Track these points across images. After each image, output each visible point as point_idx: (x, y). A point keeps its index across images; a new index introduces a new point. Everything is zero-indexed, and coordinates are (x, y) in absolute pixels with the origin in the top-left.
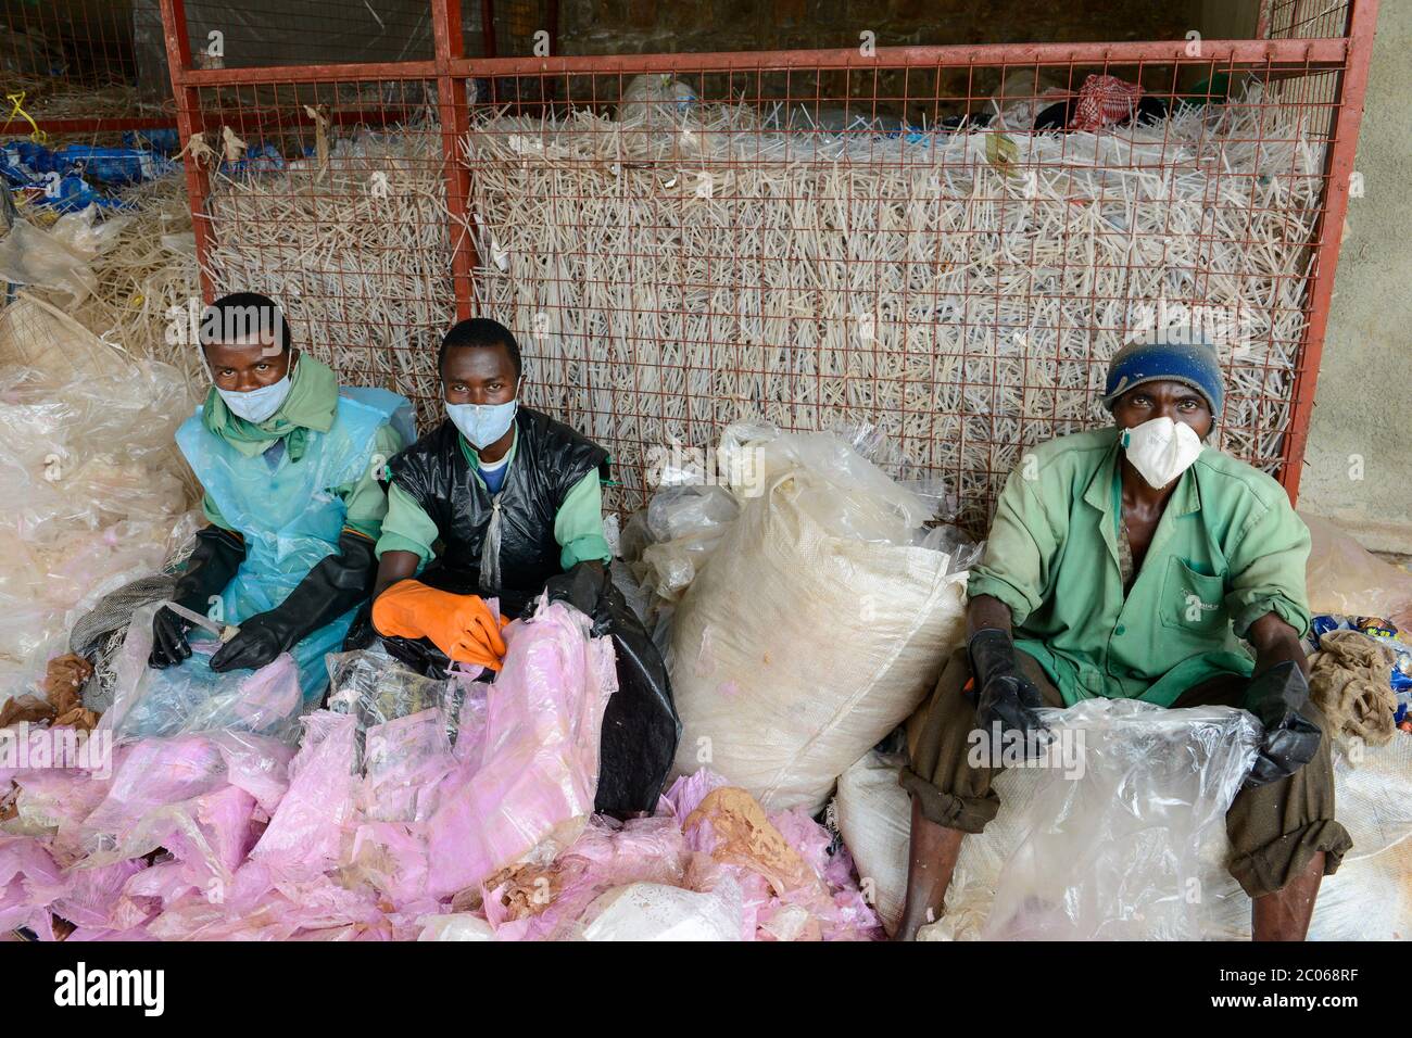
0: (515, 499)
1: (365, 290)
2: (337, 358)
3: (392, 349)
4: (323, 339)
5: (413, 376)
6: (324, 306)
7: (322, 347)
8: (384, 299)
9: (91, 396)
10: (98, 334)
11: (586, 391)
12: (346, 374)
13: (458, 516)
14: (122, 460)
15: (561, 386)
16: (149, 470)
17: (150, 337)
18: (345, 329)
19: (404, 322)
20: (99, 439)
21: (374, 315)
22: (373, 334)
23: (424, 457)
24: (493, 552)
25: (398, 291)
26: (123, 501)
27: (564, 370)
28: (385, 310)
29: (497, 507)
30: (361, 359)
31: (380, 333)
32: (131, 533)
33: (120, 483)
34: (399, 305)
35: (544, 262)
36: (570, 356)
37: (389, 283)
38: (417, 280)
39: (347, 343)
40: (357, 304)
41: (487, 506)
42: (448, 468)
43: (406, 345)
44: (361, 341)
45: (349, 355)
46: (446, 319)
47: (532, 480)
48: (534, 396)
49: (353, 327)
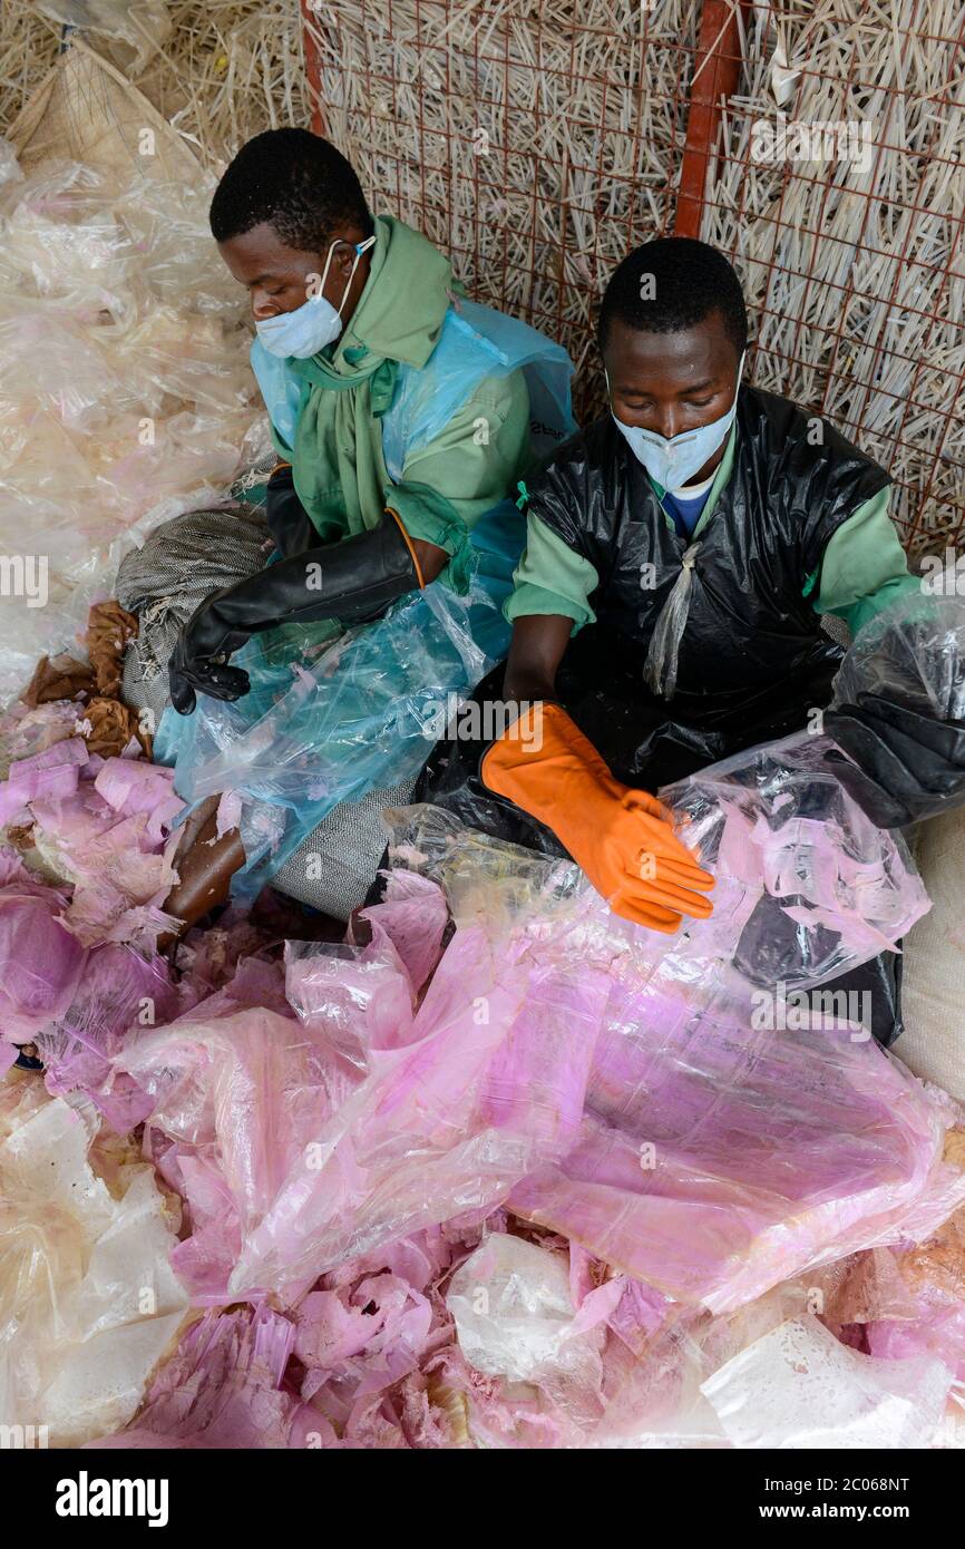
0: (720, 554)
1: (539, 99)
2: (483, 204)
3: (567, 207)
4: (467, 172)
5: (593, 258)
6: (474, 114)
7: (464, 182)
8: (569, 121)
9: (154, 212)
10: (168, 115)
11: (870, 351)
12: (494, 231)
13: (624, 568)
14: (192, 313)
15: (828, 333)
16: (226, 331)
17: (234, 126)
18: (501, 159)
19: (593, 166)
20: (166, 283)
21: (548, 145)
22: (542, 179)
23: (580, 468)
24: (670, 637)
25: (592, 109)
26: (188, 378)
27: (843, 306)
28: (567, 141)
29: (688, 564)
30: (518, 211)
31: (552, 176)
32: (197, 429)
33: (188, 350)
34: (590, 133)
35: (863, 103)
36: (861, 287)
37: (580, 94)
38: (627, 99)
39: (501, 182)
40: (524, 122)
41: (672, 560)
42: (617, 490)
43: (589, 205)
44: (520, 182)
45: (499, 204)
46: (662, 174)
47: (756, 521)
48: (777, 337)
49: (514, 158)
